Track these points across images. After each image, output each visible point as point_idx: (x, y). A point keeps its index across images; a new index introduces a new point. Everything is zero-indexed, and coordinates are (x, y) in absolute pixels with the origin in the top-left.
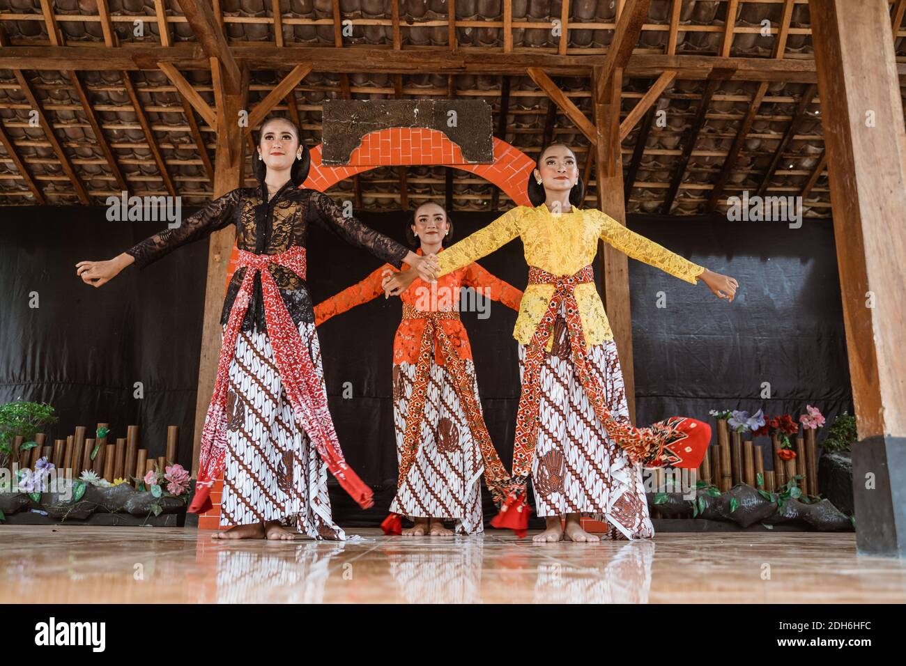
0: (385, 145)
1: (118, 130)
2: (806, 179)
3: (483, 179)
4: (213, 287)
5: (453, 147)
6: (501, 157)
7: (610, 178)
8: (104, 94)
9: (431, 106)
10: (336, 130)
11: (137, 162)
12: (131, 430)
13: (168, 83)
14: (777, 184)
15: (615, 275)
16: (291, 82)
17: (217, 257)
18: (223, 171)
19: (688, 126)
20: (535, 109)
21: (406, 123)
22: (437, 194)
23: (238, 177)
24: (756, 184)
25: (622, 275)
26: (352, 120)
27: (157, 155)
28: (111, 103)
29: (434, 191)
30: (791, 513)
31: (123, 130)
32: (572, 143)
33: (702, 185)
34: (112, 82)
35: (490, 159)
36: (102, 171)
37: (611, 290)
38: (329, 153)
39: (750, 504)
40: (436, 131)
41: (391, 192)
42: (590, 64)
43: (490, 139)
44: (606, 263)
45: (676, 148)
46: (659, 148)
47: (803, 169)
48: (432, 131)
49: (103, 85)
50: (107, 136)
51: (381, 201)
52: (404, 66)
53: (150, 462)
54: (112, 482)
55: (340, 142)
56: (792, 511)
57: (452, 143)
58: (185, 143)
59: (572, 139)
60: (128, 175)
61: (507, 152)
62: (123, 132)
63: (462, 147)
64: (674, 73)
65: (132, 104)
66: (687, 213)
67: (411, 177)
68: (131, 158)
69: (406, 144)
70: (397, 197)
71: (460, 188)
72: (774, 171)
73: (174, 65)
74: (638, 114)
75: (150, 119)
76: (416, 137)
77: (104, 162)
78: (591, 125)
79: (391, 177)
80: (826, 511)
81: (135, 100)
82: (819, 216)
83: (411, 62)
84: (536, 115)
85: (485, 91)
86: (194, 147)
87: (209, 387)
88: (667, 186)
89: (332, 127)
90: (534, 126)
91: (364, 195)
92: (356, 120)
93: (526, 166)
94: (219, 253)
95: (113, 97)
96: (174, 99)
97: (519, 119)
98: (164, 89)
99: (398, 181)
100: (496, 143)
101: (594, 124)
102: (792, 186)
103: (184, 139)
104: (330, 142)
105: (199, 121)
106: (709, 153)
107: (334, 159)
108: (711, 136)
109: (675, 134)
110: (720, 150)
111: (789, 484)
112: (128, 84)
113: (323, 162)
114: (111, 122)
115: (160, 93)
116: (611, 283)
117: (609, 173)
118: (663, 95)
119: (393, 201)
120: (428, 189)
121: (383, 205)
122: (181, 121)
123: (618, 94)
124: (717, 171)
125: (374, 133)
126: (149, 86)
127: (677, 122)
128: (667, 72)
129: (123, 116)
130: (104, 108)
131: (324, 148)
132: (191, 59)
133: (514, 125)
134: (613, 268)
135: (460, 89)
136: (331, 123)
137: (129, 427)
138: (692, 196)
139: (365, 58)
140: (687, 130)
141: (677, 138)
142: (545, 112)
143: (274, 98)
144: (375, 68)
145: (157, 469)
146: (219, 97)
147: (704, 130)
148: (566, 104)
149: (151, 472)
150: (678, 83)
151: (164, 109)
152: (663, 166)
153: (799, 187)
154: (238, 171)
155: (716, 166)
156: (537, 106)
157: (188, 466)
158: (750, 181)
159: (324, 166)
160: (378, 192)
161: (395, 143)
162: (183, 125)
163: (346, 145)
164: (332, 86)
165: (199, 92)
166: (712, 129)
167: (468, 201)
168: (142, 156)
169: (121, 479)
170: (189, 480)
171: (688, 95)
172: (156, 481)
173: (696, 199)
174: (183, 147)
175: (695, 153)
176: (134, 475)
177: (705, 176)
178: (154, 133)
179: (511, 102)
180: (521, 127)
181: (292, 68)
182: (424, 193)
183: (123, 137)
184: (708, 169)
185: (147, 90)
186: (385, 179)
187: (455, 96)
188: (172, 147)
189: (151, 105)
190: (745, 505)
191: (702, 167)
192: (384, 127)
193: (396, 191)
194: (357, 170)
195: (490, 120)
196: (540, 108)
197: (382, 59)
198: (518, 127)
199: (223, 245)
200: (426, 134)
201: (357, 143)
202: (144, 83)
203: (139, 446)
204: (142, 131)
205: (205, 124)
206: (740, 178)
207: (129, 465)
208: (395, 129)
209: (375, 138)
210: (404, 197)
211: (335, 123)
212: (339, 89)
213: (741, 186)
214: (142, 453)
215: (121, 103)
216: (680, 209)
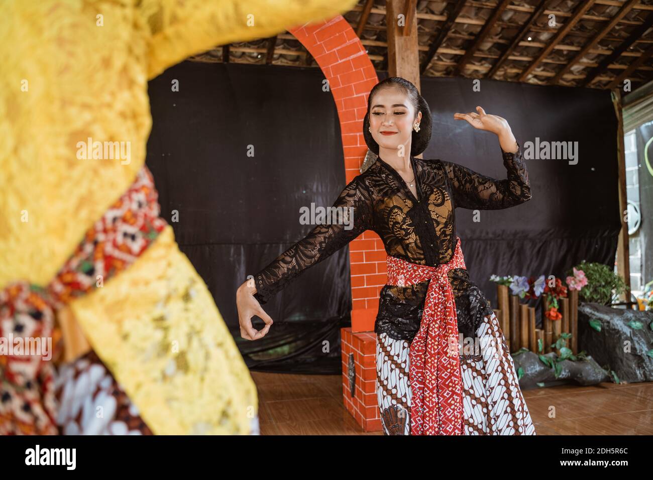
2: (541, 51)
14: (516, 54)
24: (499, 52)
30: (564, 374)
33: (455, 50)
39: (533, 371)
45: (442, 13)
46: (426, 12)
47: (540, 41)
56: (565, 372)
66: (438, 74)
72: (518, 42)
80: (592, 370)
82: (540, 83)
88: (426, 49)
102: (527, 56)
106: (468, 21)
110: (478, 19)
111: (558, 342)
124: (472, 38)
138: (444, 60)
141: (444, 4)
152: (427, 30)
153: (533, 57)
155: (471, 34)
158: (494, 49)
173: (447, 62)
175: (458, 20)
177: (460, 42)
184: (464, 35)
190: (529, 372)
191: (459, 33)
206: (487, 45)
213: (487, 53)
216: (432, 71)
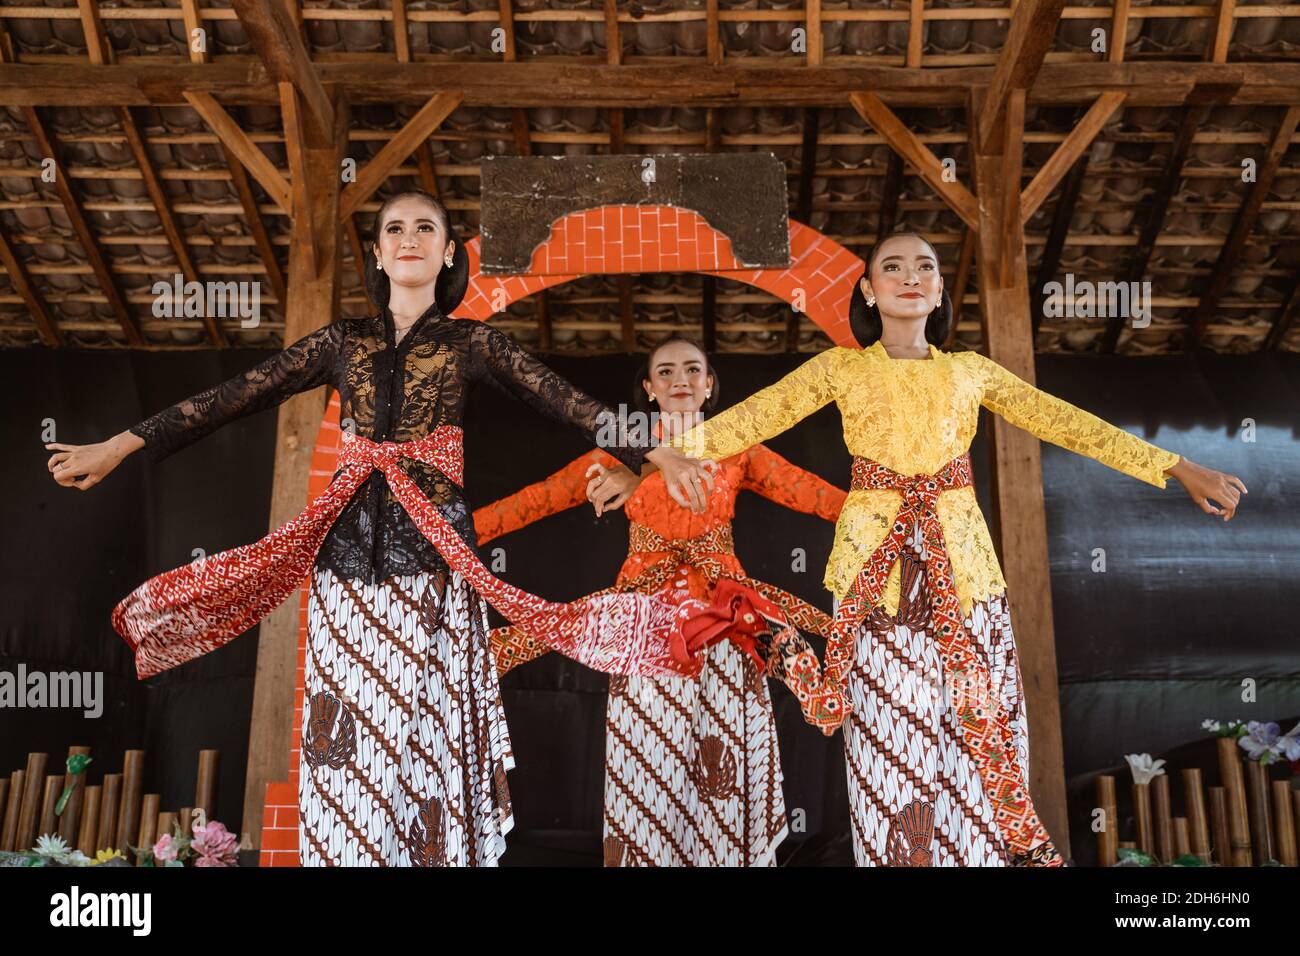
0: (593, 237)
1: (111, 213)
3: (770, 295)
4: (285, 494)
5: (717, 238)
6: (804, 256)
7: (1003, 290)
8: (86, 148)
9: (676, 166)
10: (506, 211)
11: (145, 270)
12: (131, 758)
13: (202, 127)
15: (1016, 468)
16: (424, 125)
17: (292, 440)
18: (303, 285)
19: (1149, 191)
20: (862, 166)
21: (633, 194)
22: (689, 323)
23: (330, 298)
24: (1279, 295)
25: (1029, 468)
26: (535, 191)
27: (183, 257)
28: (99, 164)
29: (683, 318)
31: (122, 213)
32: (933, 226)
33: (1176, 299)
34: (101, 126)
35: (785, 259)
36: (83, 285)
37: (1008, 496)
38: (493, 252)
40: (686, 211)
41: (605, 319)
42: (965, 84)
43: (784, 224)
44: (999, 445)
45: (1127, 232)
46: (1095, 233)
48: (678, 210)
49: (85, 131)
50: (92, 222)
51: (585, 336)
52: (627, 93)
53: (166, 817)
54: (94, 856)
55: (512, 231)
57: (715, 232)
58: (232, 234)
59: (932, 219)
60: (130, 292)
61: (814, 246)
62: (121, 217)
63: (732, 238)
64: (1122, 96)
65: (137, 166)
66: (1148, 351)
67: (642, 292)
68: (136, 263)
69: (631, 235)
70: (615, 328)
71: (729, 311)
73: (214, 96)
74: (1054, 172)
75: (171, 193)
76: (649, 222)
77: (86, 269)
78: (967, 193)
79: (605, 293)
81: (143, 159)
83: (639, 86)
84: (866, 177)
85: (774, 135)
86: (250, 241)
87: (276, 677)
89: (498, 205)
90: (863, 197)
91: (555, 326)
92: (541, 192)
93: (848, 271)
94: (296, 433)
95: (103, 153)
96: (214, 156)
97: (836, 185)
98: (196, 139)
99: (616, 300)
100: (795, 230)
101: (974, 192)
103: (232, 228)
104: (495, 232)
105: (259, 196)
106: (1189, 240)
107: (502, 263)
108: (1192, 208)
109: (1125, 207)
110: (1210, 234)
112: (131, 130)
113: (483, 269)
114: (100, 197)
115: (188, 146)
116: (1009, 482)
117: (1002, 283)
118: (1101, 136)
119: (607, 335)
120: (670, 313)
121: (592, 342)
122: (225, 195)
123: (1019, 137)
124: (1206, 272)
125: (575, 215)
126: (168, 133)
127: (1128, 184)
128: (1109, 95)
129: (122, 186)
130: (86, 173)
131: (485, 243)
132: (247, 86)
133: (827, 196)
134: (1013, 455)
135: (727, 133)
136: (497, 199)
137: (128, 753)
138: (1158, 320)
139: (555, 81)
140: (1147, 198)
141: (1129, 214)
142: (882, 172)
143: (394, 154)
144: (574, 98)
145: (178, 832)
146: (295, 152)
147: (1179, 199)
148: (921, 156)
149: (167, 836)
150: (1129, 114)
151: (194, 174)
152: (1102, 265)
154: (330, 285)
155: (1203, 264)
156: (868, 161)
157: (235, 826)
158: (1268, 290)
159: (486, 276)
160: (580, 319)
161: (612, 233)
162: (229, 203)
163: (525, 238)
164: (497, 131)
165: (257, 144)
166: (1195, 195)
167: (744, 334)
168: (156, 257)
169: (109, 850)
170: (237, 850)
171: (1147, 134)
172: (175, 854)
173: (1166, 325)
174: (229, 241)
175: (1163, 241)
176: (135, 842)
177: (1182, 282)
178: (178, 219)
179: (820, 155)
180: (839, 199)
181: (427, 99)
182: (664, 320)
183: (121, 225)
184: (1188, 269)
185: (165, 140)
186: (593, 296)
187: (719, 147)
188: (209, 242)
189: (171, 168)
191: (1176, 266)
192: (591, 205)
193: (613, 317)
194: (543, 283)
195: (782, 187)
196: (873, 165)
197: (586, 81)
198: (833, 199)
199: (303, 419)
200: (668, 216)
201: (543, 234)
202: (160, 129)
203: (144, 788)
204: (157, 212)
205: (269, 201)
206: (1248, 284)
207: (125, 825)
208: (611, 209)
209: (574, 223)
210: (627, 329)
211: (504, 199)
212: (510, 137)
213: (1253, 298)
214: (150, 801)
215: (117, 165)
216: (1136, 344)
